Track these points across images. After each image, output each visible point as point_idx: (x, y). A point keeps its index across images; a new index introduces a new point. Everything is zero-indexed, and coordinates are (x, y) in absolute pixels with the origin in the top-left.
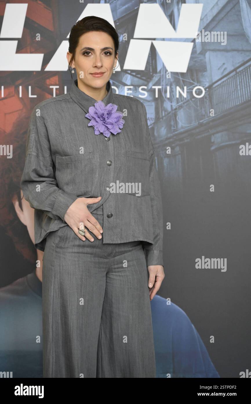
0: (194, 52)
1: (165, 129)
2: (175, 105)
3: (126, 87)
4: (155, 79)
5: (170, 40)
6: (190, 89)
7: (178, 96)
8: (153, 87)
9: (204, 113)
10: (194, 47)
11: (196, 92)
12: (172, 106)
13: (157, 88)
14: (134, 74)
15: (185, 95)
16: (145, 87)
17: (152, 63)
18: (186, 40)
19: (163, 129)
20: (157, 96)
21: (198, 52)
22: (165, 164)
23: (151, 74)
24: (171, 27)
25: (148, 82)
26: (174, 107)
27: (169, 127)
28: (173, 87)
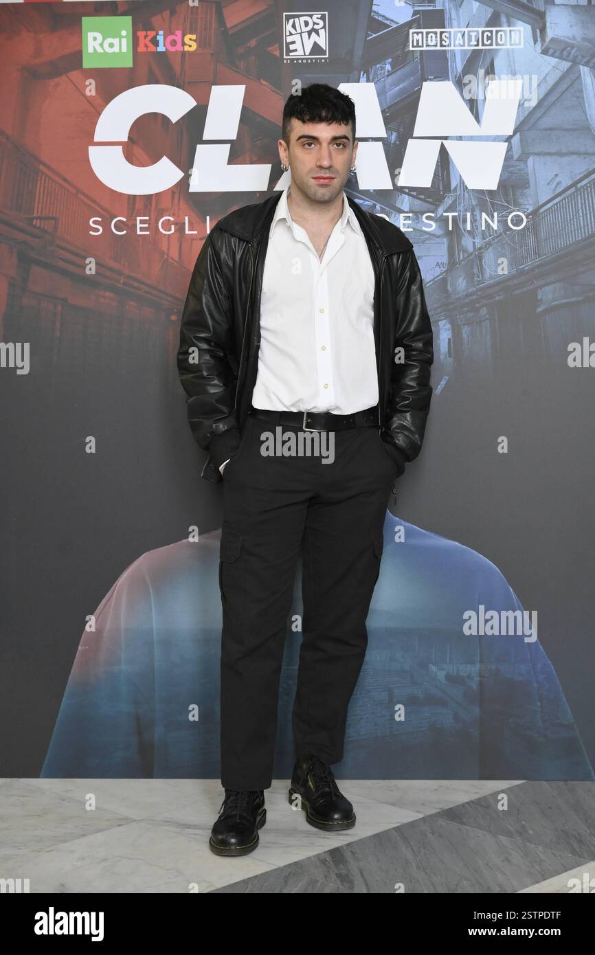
0: (508, 157)
1: (464, 280)
2: (479, 242)
3: (402, 215)
4: (448, 201)
5: (471, 138)
6: (502, 216)
7: (483, 228)
8: (445, 214)
9: (525, 254)
10: (509, 149)
11: (512, 220)
12: (474, 243)
13: (450, 215)
14: (415, 194)
15: (495, 226)
16: (433, 215)
17: (442, 175)
18: (496, 139)
19: (461, 280)
20: (450, 229)
21: (516, 157)
22: (465, 336)
23: (442, 193)
24: (472, 118)
25: (437, 206)
26: (478, 246)
27: (470, 277)
28: (477, 213)
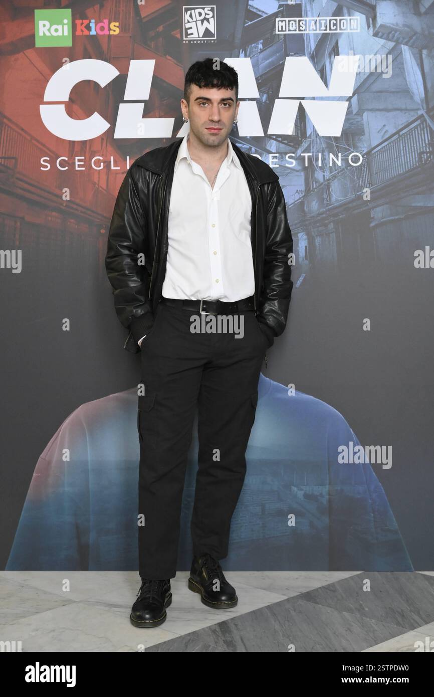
0: (349, 112)
1: (316, 203)
2: (327, 175)
3: (271, 155)
4: (305, 145)
5: (322, 99)
6: (345, 156)
7: (331, 165)
8: (302, 155)
9: (361, 184)
10: (350, 107)
11: (352, 159)
12: (324, 176)
13: (306, 155)
14: (280, 139)
15: (339, 163)
16: (293, 155)
17: (301, 126)
18: (340, 99)
19: (314, 203)
20: (306, 165)
21: (354, 112)
22: (317, 244)
23: (300, 139)
24: (322, 84)
25: (297, 149)
26: (327, 178)
27: (321, 201)
28: (326, 153)
